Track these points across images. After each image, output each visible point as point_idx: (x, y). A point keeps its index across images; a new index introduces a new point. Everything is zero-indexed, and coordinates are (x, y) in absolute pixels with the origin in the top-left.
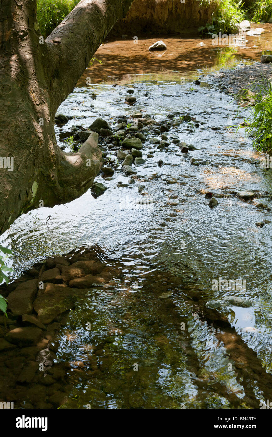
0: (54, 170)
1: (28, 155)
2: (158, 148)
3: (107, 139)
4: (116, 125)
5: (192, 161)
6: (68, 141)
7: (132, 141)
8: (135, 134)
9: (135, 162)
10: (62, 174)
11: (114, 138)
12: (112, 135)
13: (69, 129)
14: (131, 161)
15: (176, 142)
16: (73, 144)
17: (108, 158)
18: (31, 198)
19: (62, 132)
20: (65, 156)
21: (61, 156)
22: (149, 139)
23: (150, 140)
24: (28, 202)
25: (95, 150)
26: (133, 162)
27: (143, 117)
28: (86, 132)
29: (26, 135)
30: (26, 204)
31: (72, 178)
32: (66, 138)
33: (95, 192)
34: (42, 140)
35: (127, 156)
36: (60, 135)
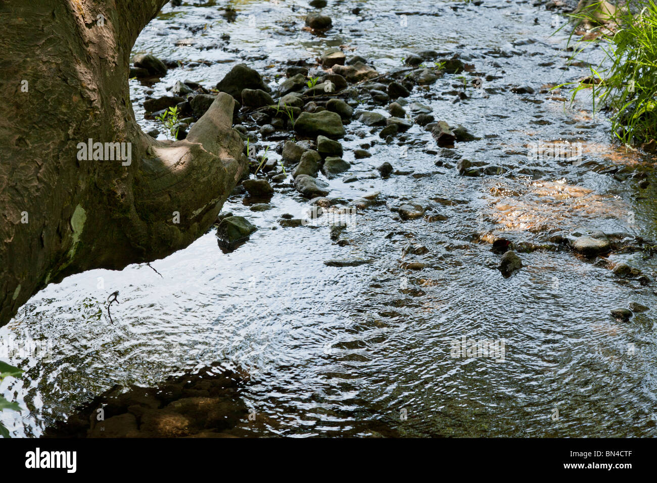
0: (126, 179)
1: (63, 143)
2: (382, 136)
3: (260, 114)
4: (282, 80)
5: (463, 166)
6: (166, 119)
7: (319, 119)
8: (327, 102)
9: (326, 167)
10: (145, 190)
11: (275, 110)
12: (272, 103)
13: (168, 89)
14: (314, 166)
15: (425, 120)
16: (177, 125)
17: (260, 159)
18: (70, 246)
19: (152, 96)
20: (154, 148)
21: (143, 147)
22: (360, 114)
23: (362, 117)
24: (61, 256)
25: (226, 135)
26: (320, 168)
27: (348, 64)
28: (208, 96)
29: (60, 94)
30: (57, 260)
31: (169, 199)
32: (160, 112)
33: (227, 238)
34: (97, 108)
35: (305, 154)
36: (146, 106)
